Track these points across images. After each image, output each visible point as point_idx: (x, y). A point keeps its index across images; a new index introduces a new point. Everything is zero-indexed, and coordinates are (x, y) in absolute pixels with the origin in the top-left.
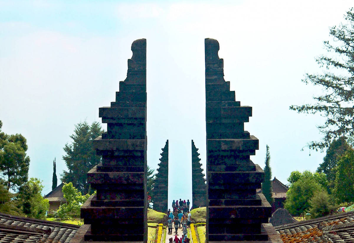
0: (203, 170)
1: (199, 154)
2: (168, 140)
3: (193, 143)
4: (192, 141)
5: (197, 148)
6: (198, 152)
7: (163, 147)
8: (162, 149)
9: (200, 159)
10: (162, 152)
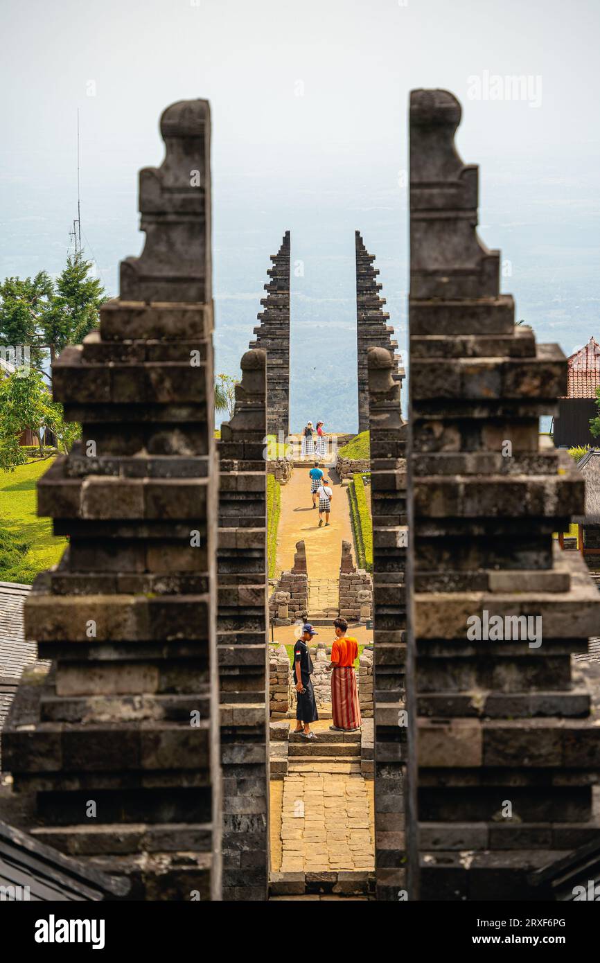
0: (388, 317)
1: (378, 272)
2: (288, 233)
3: (359, 240)
4: (357, 233)
5: (370, 253)
6: (375, 265)
7: (276, 253)
8: (272, 258)
9: (380, 287)
10: (271, 265)
